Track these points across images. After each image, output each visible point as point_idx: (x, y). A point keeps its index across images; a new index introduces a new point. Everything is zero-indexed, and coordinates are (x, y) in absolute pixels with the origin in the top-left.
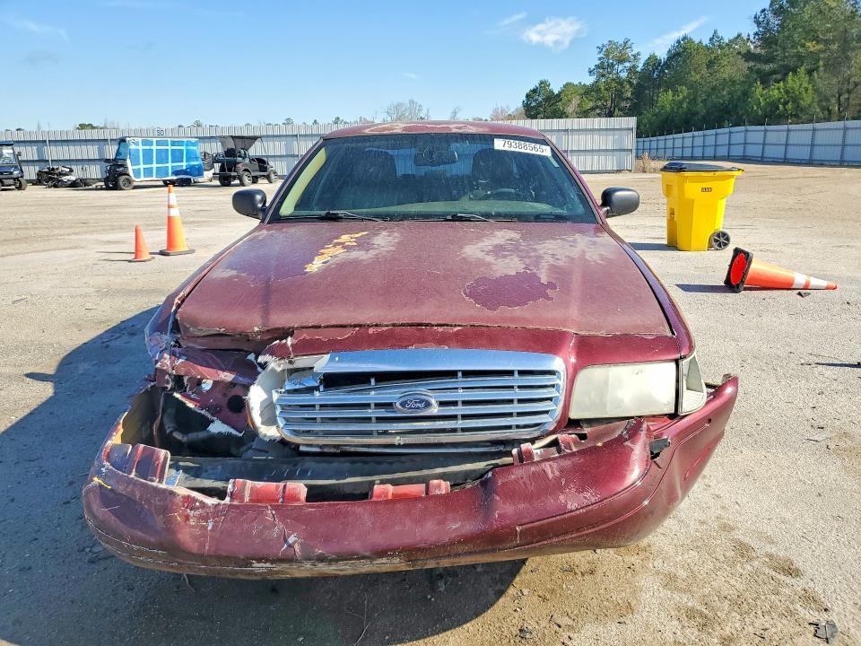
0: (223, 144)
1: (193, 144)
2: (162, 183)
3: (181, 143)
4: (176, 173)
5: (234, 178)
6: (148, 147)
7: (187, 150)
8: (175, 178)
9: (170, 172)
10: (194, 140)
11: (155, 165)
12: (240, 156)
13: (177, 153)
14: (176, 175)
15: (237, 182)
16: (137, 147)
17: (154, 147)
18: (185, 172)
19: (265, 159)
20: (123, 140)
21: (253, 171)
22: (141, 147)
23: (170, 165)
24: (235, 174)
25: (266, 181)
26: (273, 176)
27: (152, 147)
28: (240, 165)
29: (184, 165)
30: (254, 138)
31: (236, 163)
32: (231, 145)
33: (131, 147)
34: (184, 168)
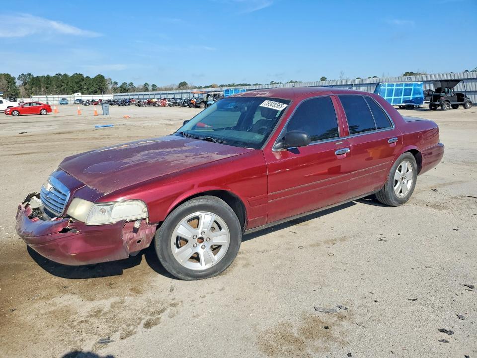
0: (435, 85)
1: (419, 85)
2: (398, 107)
3: (410, 85)
4: (405, 102)
5: (438, 105)
6: (390, 88)
7: (414, 89)
8: (404, 104)
9: (402, 101)
10: (419, 83)
11: (393, 98)
12: (444, 92)
13: (408, 90)
14: (405, 103)
15: (440, 108)
16: (384, 88)
17: (394, 88)
18: (411, 101)
19: (464, 93)
20: (378, 84)
21: (453, 101)
22: (387, 88)
23: (402, 97)
24: (439, 103)
25: (462, 107)
26: (468, 105)
27: (393, 88)
28: (442, 98)
29: (411, 97)
30: (458, 81)
31: (440, 97)
32: (440, 85)
33: (381, 88)
34: (411, 99)
